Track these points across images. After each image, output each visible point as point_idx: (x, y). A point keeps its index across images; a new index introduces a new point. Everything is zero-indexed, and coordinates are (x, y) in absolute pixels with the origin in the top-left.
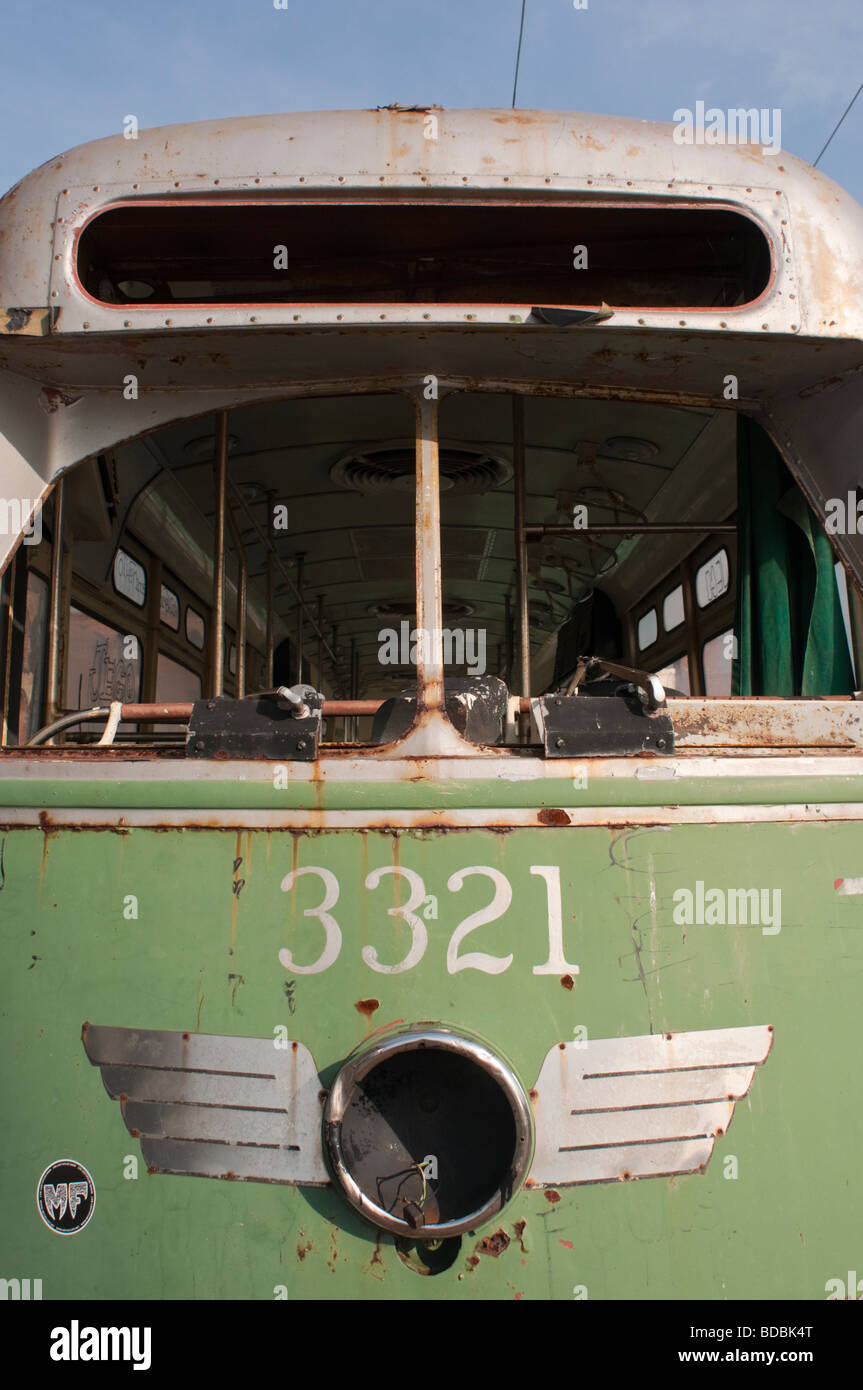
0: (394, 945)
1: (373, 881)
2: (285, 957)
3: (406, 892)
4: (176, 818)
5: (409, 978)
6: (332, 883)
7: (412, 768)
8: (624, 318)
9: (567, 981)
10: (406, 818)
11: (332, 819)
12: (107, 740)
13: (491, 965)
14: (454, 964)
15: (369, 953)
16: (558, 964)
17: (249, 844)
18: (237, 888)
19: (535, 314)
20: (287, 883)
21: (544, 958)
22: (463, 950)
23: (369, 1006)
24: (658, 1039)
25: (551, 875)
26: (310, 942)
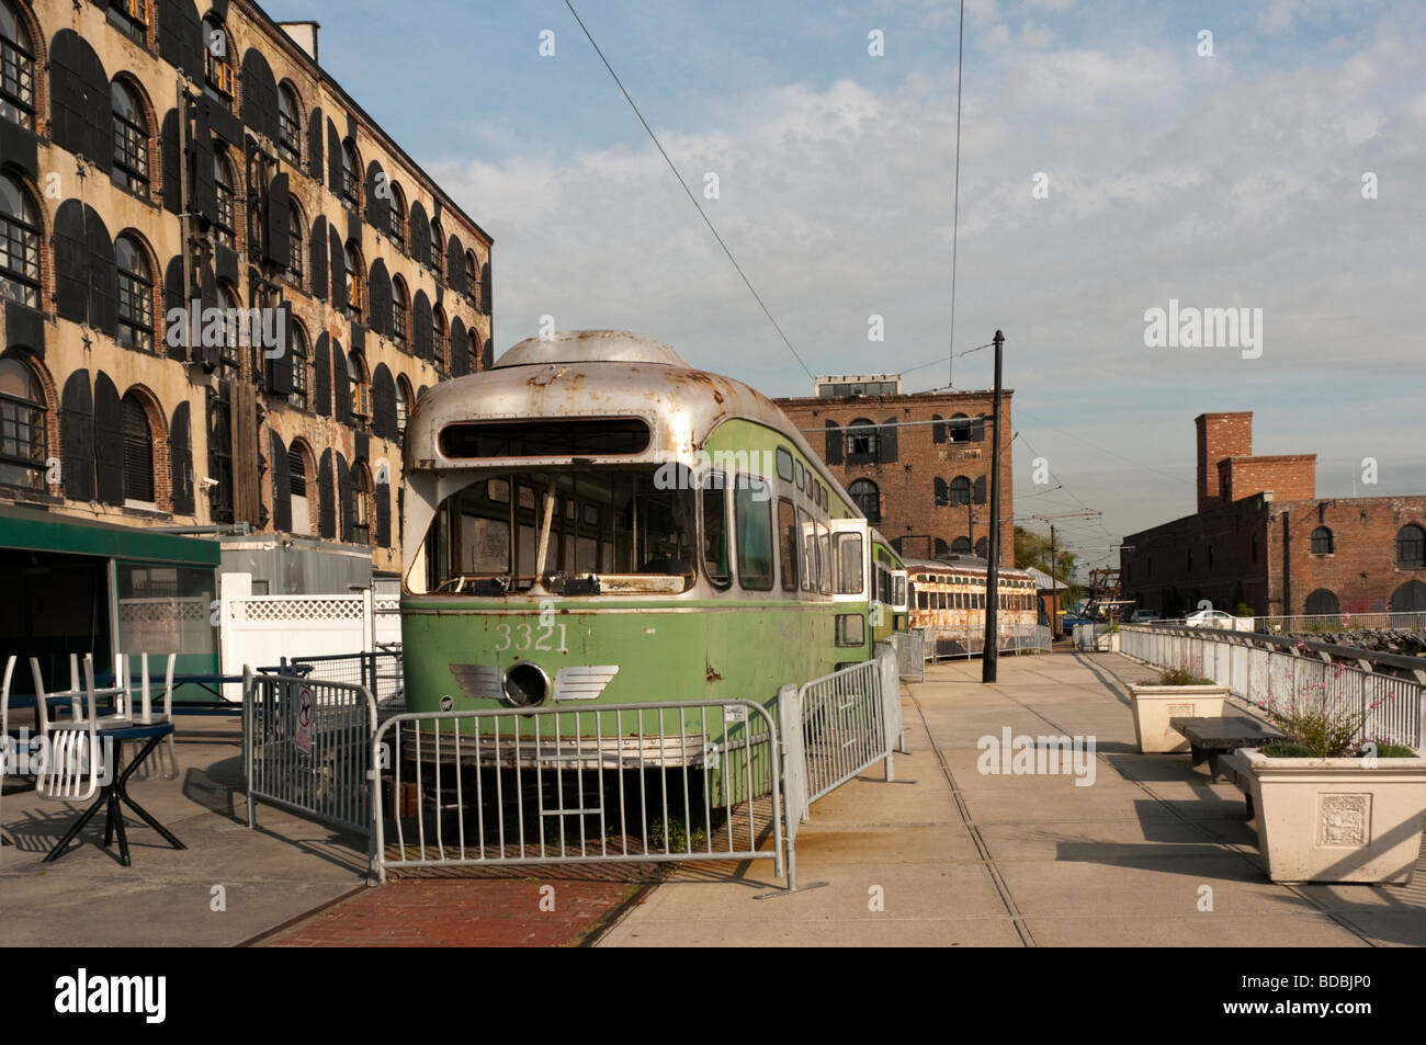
0: (523, 642)
1: (519, 628)
2: (497, 646)
3: (527, 630)
4: (471, 612)
5: (526, 651)
6: (509, 628)
7: (529, 599)
8: (600, 460)
9: (565, 653)
10: (527, 612)
11: (509, 612)
12: (458, 590)
13: (546, 648)
14: (537, 648)
15: (517, 646)
16: (563, 649)
17: (490, 619)
18: (486, 629)
19: (573, 460)
20: (498, 628)
21: (559, 646)
22: (540, 644)
23: (516, 658)
24: (587, 668)
25: (563, 627)
26: (503, 642)
